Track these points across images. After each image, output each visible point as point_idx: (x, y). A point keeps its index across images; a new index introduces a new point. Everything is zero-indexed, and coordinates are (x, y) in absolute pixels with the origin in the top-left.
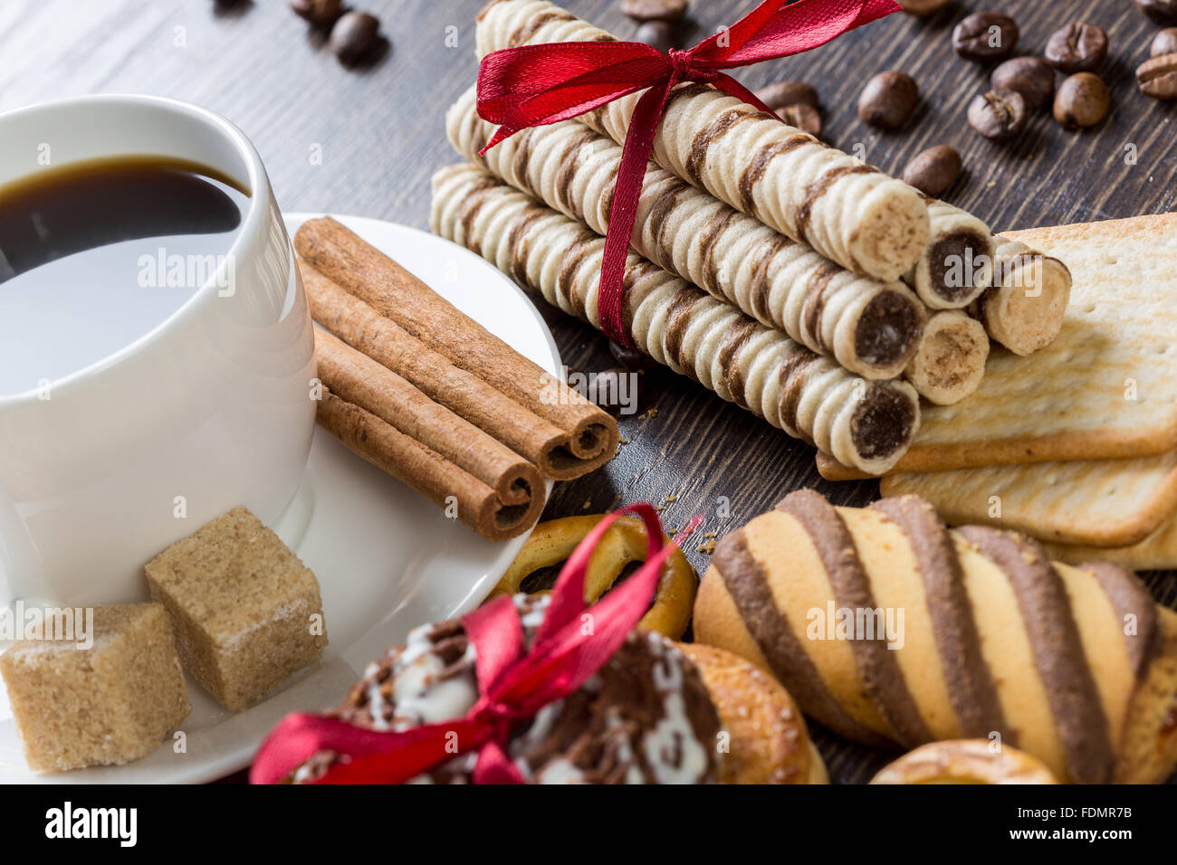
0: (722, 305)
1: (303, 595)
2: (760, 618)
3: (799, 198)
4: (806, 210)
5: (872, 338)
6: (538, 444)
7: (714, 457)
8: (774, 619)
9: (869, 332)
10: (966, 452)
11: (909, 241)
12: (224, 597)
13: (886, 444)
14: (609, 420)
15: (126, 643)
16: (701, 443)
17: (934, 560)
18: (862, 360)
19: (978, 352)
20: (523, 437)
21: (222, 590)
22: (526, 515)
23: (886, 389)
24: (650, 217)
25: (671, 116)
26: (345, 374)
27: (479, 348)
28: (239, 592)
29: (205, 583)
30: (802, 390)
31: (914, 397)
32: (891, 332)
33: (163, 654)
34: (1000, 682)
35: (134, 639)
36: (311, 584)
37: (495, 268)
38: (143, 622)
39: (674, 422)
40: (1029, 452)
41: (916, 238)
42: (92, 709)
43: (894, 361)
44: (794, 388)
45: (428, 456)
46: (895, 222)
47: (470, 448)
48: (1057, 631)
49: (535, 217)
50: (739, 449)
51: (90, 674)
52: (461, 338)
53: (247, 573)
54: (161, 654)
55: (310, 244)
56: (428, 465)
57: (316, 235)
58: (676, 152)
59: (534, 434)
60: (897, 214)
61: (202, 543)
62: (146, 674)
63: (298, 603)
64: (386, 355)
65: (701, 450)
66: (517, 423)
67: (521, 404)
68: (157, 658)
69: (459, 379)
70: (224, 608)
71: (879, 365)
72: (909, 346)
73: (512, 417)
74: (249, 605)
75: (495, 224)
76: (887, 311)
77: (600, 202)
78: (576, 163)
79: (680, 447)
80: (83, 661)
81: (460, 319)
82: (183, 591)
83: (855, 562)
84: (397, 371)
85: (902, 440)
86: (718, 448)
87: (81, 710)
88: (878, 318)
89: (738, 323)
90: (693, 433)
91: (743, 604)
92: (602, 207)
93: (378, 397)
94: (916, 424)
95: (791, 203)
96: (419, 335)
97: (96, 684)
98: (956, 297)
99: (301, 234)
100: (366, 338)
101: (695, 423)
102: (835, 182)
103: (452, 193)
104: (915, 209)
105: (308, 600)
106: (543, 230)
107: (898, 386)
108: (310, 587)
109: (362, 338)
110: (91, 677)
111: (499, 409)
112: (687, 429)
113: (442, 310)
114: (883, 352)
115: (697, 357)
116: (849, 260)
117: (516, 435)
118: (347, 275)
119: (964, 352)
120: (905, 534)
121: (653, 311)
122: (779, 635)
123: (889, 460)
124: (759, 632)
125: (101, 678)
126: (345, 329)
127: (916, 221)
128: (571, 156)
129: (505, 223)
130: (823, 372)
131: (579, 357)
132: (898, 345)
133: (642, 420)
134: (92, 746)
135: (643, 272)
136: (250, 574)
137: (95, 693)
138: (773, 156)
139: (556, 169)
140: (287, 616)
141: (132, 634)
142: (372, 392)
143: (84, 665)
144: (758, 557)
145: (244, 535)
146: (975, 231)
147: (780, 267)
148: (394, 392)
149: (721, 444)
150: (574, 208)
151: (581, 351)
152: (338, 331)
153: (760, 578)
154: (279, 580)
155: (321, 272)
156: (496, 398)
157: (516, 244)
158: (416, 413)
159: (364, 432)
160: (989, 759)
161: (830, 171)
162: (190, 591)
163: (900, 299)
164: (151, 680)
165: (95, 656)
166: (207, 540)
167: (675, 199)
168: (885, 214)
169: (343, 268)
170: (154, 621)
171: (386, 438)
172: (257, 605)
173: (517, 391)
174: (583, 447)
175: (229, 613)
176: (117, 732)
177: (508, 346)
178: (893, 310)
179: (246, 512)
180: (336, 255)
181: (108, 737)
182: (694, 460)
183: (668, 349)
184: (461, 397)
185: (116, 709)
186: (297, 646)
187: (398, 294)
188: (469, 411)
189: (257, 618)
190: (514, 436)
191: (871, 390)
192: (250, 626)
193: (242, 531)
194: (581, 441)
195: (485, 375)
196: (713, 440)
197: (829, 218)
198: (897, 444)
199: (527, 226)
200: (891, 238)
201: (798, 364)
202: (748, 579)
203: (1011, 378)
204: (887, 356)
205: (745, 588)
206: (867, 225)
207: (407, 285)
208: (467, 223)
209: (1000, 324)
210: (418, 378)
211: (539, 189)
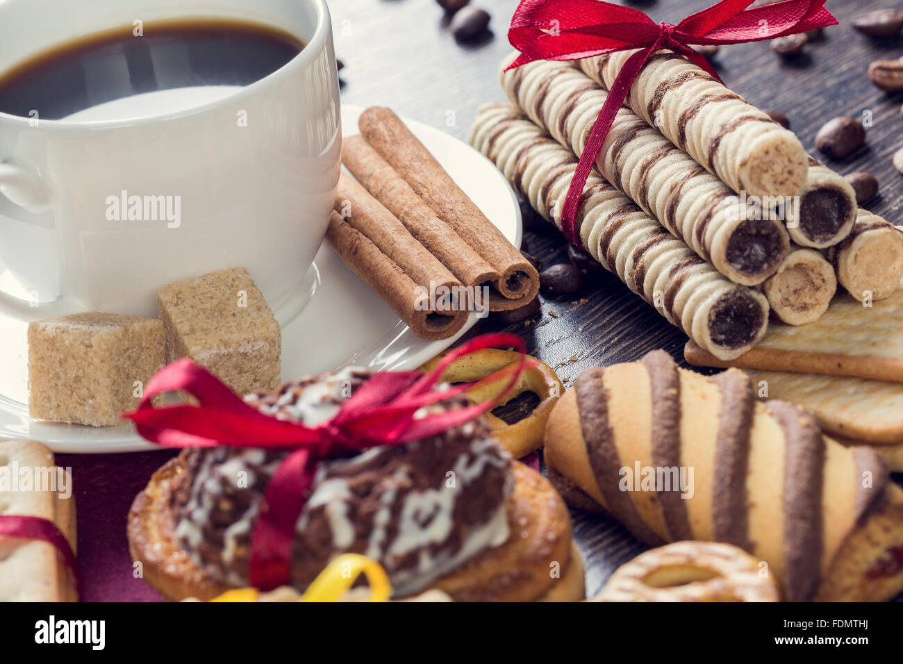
0: (649, 219)
1: (266, 339)
2: (592, 425)
3: (715, 132)
4: (717, 142)
5: (742, 250)
6: (474, 274)
7: (616, 339)
8: (603, 428)
9: (741, 245)
10: (794, 357)
11: (787, 180)
12: (207, 323)
13: (736, 340)
14: (533, 272)
15: (123, 336)
16: (610, 328)
17: (733, 408)
18: (731, 265)
19: (826, 290)
20: (466, 269)
21: (207, 318)
22: (450, 325)
23: (744, 294)
24: (614, 144)
25: (648, 70)
26: (358, 208)
27: (459, 208)
28: (218, 322)
29: (196, 311)
30: (683, 283)
31: (766, 308)
32: (758, 250)
33: (153, 357)
34: (752, 505)
35: (131, 335)
36: (274, 332)
37: (501, 174)
38: (143, 326)
39: (596, 311)
40: (839, 365)
41: (794, 179)
42: (84, 377)
43: (755, 273)
44: (678, 281)
45: (394, 269)
46: (779, 161)
47: (423, 266)
48: (805, 474)
49: (540, 143)
50: (637, 338)
51: (89, 349)
52: (449, 200)
53: (230, 311)
54: (151, 356)
55: (368, 122)
56: (391, 275)
57: (375, 117)
58: (644, 96)
59: (475, 268)
60: (782, 155)
61: (205, 283)
62: (134, 365)
63: (261, 344)
64: (393, 204)
65: (609, 333)
66: (465, 259)
67: (475, 250)
68: (147, 358)
69: (437, 225)
70: (204, 330)
71: (743, 272)
72: (770, 266)
73: (463, 255)
74: (223, 333)
75: (511, 143)
76: (759, 232)
77: (583, 131)
78: (576, 102)
79: (595, 327)
80: (88, 339)
81: (453, 187)
82: (178, 311)
83: (676, 399)
84: (398, 216)
85: (749, 339)
86: (622, 334)
87: (77, 377)
88: (750, 235)
89: (655, 232)
90: (608, 321)
91: (584, 414)
92: (585, 134)
93: (374, 224)
94: (763, 330)
95: (709, 136)
96: (422, 194)
97: (92, 358)
98: (817, 239)
99: (365, 115)
100: (384, 190)
101: (612, 315)
102: (744, 123)
103: (488, 119)
104: (797, 156)
105: (270, 345)
106: (541, 152)
107: (754, 294)
108: (273, 335)
109: (381, 190)
110: (90, 352)
111: (457, 249)
112: (605, 317)
113: (444, 180)
114: (748, 264)
115: (619, 252)
116: (737, 181)
117: (462, 267)
118: (387, 148)
119: (816, 287)
120: (721, 392)
121: (598, 216)
122: (602, 441)
123: (734, 352)
124: (589, 435)
125: (95, 352)
126: (372, 183)
127: (796, 165)
128: (575, 97)
129: (518, 143)
130: (702, 273)
131: (546, 256)
132: (762, 263)
133: (575, 305)
134: (78, 406)
135: (602, 190)
136: (232, 313)
137: (89, 364)
138: (707, 103)
139: (562, 105)
140: (251, 351)
141: (130, 331)
142: (371, 222)
143: (87, 342)
144: (607, 385)
145: (237, 286)
146: (843, 190)
147: (691, 187)
148: (386, 225)
149: (626, 331)
150: (567, 136)
151: (549, 253)
152: (367, 185)
153: (603, 399)
154: (251, 323)
155: (370, 144)
156: (458, 242)
157: (521, 159)
158: (396, 239)
159: (357, 248)
160: (727, 558)
161: (743, 116)
162: (183, 313)
163: (771, 225)
164: (137, 372)
165: (97, 335)
166: (209, 282)
167: (635, 134)
168: (772, 152)
169: (386, 142)
170: (151, 330)
171: (370, 253)
172: (229, 334)
173: (474, 240)
174: (509, 288)
175: (206, 334)
176: (98, 399)
177: (480, 212)
178: (764, 232)
179: (245, 272)
180: (383, 133)
181: (90, 401)
182: (600, 338)
183: (601, 245)
184: (433, 237)
185: (101, 381)
186: (255, 381)
187: (417, 165)
188: (436, 248)
189: (226, 344)
190: (461, 268)
191: (733, 292)
192: (219, 349)
193: (237, 283)
194: (507, 282)
195: (457, 226)
196: (621, 328)
197: (731, 147)
198: (744, 342)
199: (532, 148)
200: (773, 173)
201: (686, 265)
202: (593, 397)
203: (847, 317)
204: (751, 267)
205: (589, 403)
206: (756, 156)
207: (425, 160)
208: (492, 142)
209: (846, 270)
210: (410, 222)
211: (547, 121)
